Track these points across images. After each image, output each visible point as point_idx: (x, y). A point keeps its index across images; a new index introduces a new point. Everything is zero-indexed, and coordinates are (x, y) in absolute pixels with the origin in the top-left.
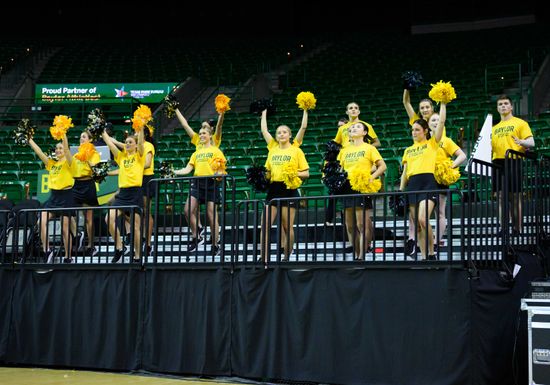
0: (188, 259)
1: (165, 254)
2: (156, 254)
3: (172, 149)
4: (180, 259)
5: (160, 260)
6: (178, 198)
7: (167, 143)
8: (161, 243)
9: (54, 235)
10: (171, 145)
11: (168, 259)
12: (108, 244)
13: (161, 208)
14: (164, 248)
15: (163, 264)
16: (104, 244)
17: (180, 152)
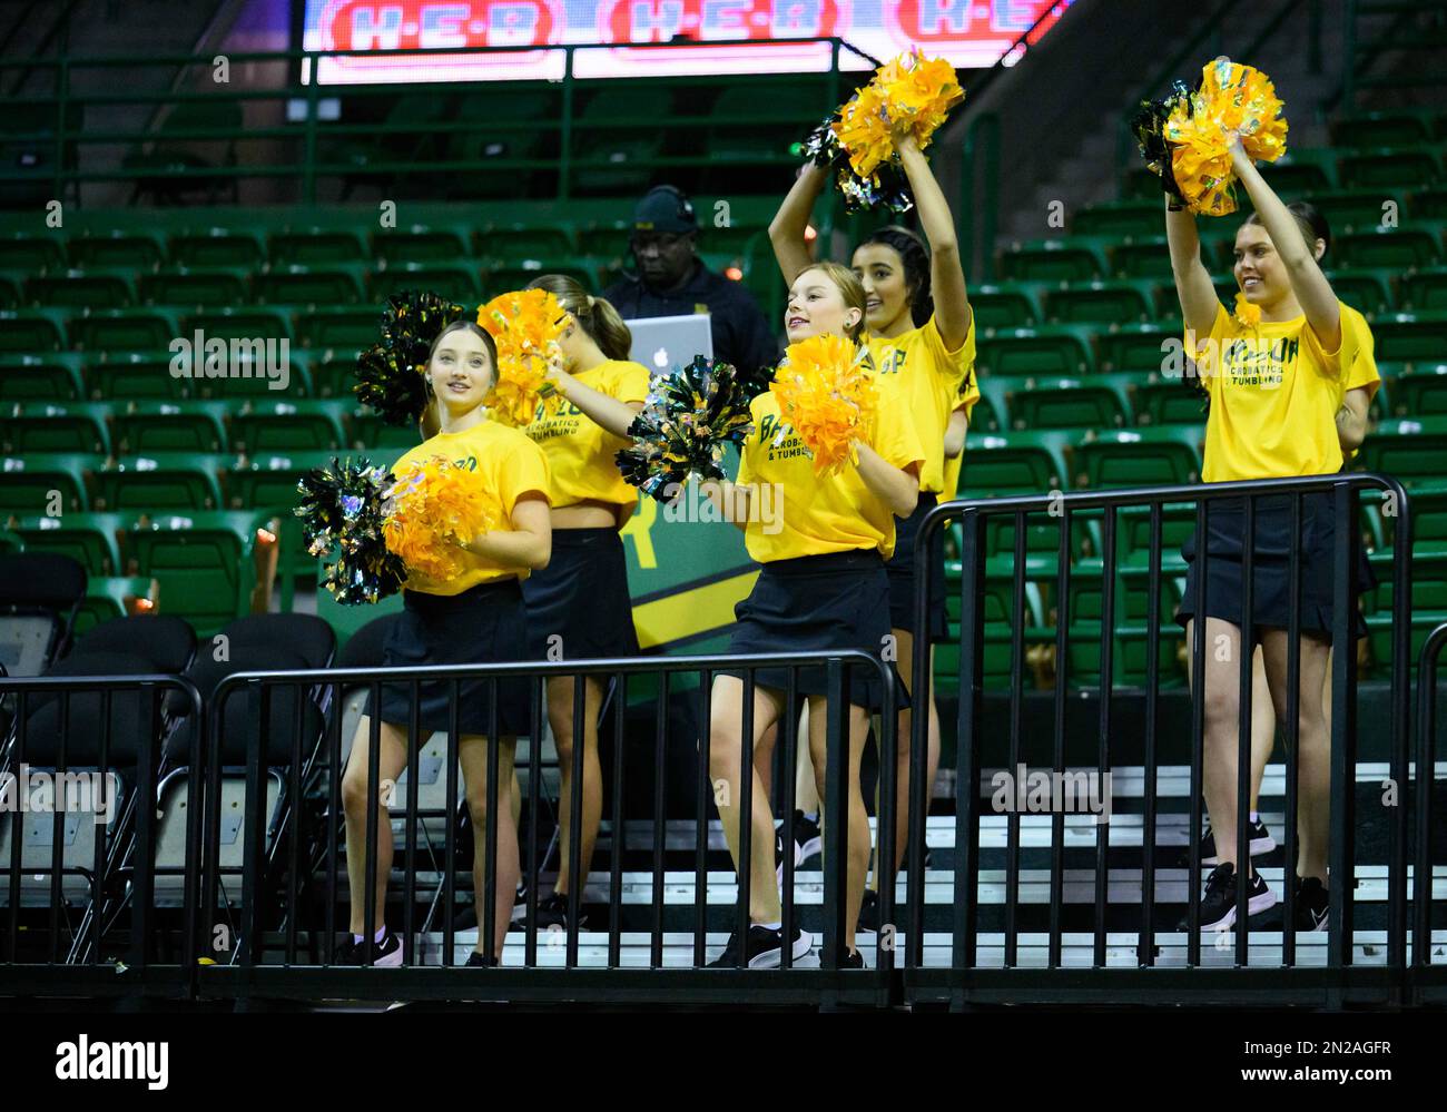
0: (1147, 951)
1: (1014, 918)
2: (967, 918)
3: (1057, 328)
4: (1100, 949)
5: (990, 949)
6: (1090, 601)
7: (1034, 291)
8: (995, 858)
9: (412, 813)
10: (1054, 302)
11: (1033, 949)
12: (705, 861)
13: (994, 657)
14: (1012, 885)
15: (1010, 976)
16: (680, 862)
17: (1105, 344)
